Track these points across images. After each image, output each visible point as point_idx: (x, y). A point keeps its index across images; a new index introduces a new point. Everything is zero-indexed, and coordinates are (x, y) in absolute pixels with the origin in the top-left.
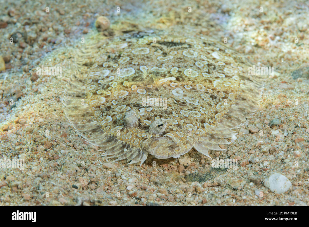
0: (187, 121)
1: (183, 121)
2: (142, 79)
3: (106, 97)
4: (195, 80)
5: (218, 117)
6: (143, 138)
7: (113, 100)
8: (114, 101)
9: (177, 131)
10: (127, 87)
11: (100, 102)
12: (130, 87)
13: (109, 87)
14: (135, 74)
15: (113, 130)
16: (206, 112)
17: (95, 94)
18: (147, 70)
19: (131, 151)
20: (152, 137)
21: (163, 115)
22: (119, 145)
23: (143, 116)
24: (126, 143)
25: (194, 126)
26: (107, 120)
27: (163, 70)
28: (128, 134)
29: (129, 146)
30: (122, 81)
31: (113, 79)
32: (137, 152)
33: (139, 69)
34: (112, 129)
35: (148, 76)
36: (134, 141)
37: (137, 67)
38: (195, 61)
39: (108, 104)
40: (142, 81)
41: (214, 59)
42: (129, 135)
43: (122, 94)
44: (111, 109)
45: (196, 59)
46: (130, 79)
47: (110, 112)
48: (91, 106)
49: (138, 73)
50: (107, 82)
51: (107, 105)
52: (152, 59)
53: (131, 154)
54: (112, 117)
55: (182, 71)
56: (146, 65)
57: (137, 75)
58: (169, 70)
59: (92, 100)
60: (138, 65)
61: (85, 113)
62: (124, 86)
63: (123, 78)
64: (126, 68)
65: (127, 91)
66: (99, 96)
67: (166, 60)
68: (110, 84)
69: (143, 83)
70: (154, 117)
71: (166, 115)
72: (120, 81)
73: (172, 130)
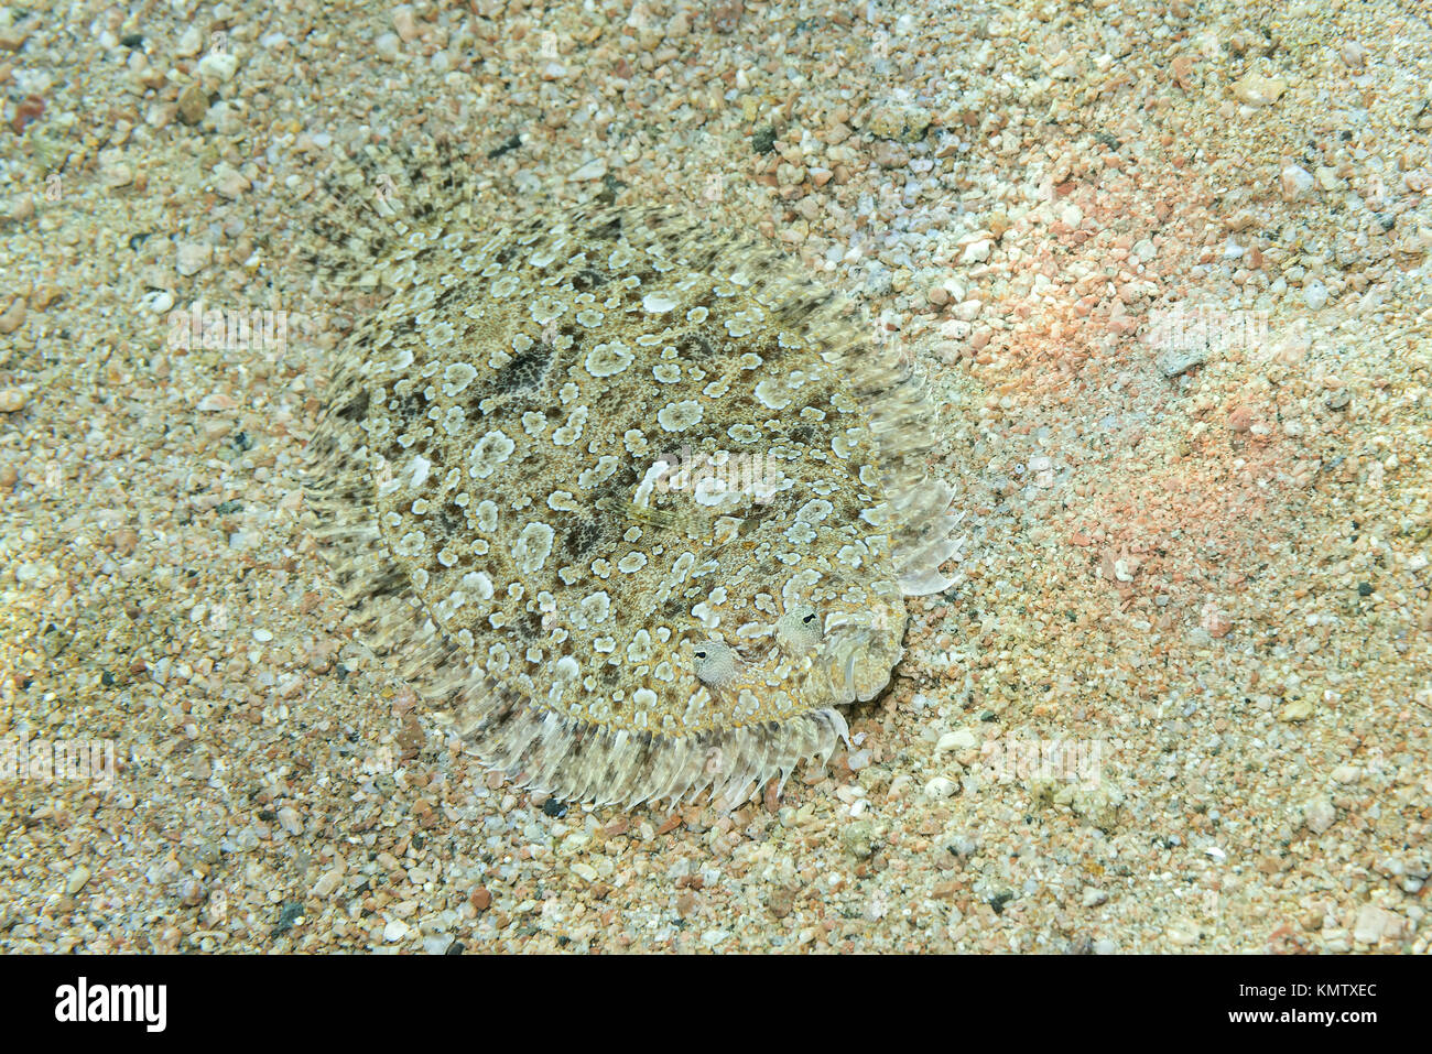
0: (829, 550)
1: (822, 560)
2: (592, 529)
3: (567, 649)
4: (713, 426)
5: (872, 477)
6: (789, 680)
7: (592, 642)
8: (597, 641)
9: (839, 595)
10: (583, 583)
11: (570, 678)
12: (593, 575)
13: (540, 617)
14: (558, 533)
15: (691, 719)
16: (835, 487)
17: (532, 669)
18: (574, 497)
19: (795, 734)
20: (815, 664)
21: (765, 583)
22: (746, 742)
23: (722, 623)
24: (761, 725)
25: (853, 544)
26: (644, 706)
27: (608, 466)
28: (741, 700)
29: (774, 726)
30: (551, 575)
31: (522, 590)
32: (812, 724)
33: (553, 514)
34: (685, 720)
35: (596, 513)
36: (776, 707)
37: (541, 511)
38: (648, 372)
39: (596, 665)
40: (597, 537)
41: (667, 318)
42: (749, 703)
43: (597, 609)
44: (619, 670)
45: (642, 365)
46: (565, 555)
47: (626, 679)
48: (561, 708)
49: (563, 524)
50: (517, 610)
51: (596, 670)
52: (548, 459)
53: (800, 738)
54: (646, 686)
55: (656, 427)
56: (555, 489)
57: (568, 531)
58: (622, 453)
59: (546, 692)
60: (536, 502)
61: (572, 738)
62: (574, 585)
63: (545, 568)
64: (516, 536)
65: (596, 590)
66: (549, 666)
67: (579, 429)
68: (530, 608)
69: (607, 540)
70: (751, 606)
71: (775, 577)
72: (545, 583)
73: (828, 602)
